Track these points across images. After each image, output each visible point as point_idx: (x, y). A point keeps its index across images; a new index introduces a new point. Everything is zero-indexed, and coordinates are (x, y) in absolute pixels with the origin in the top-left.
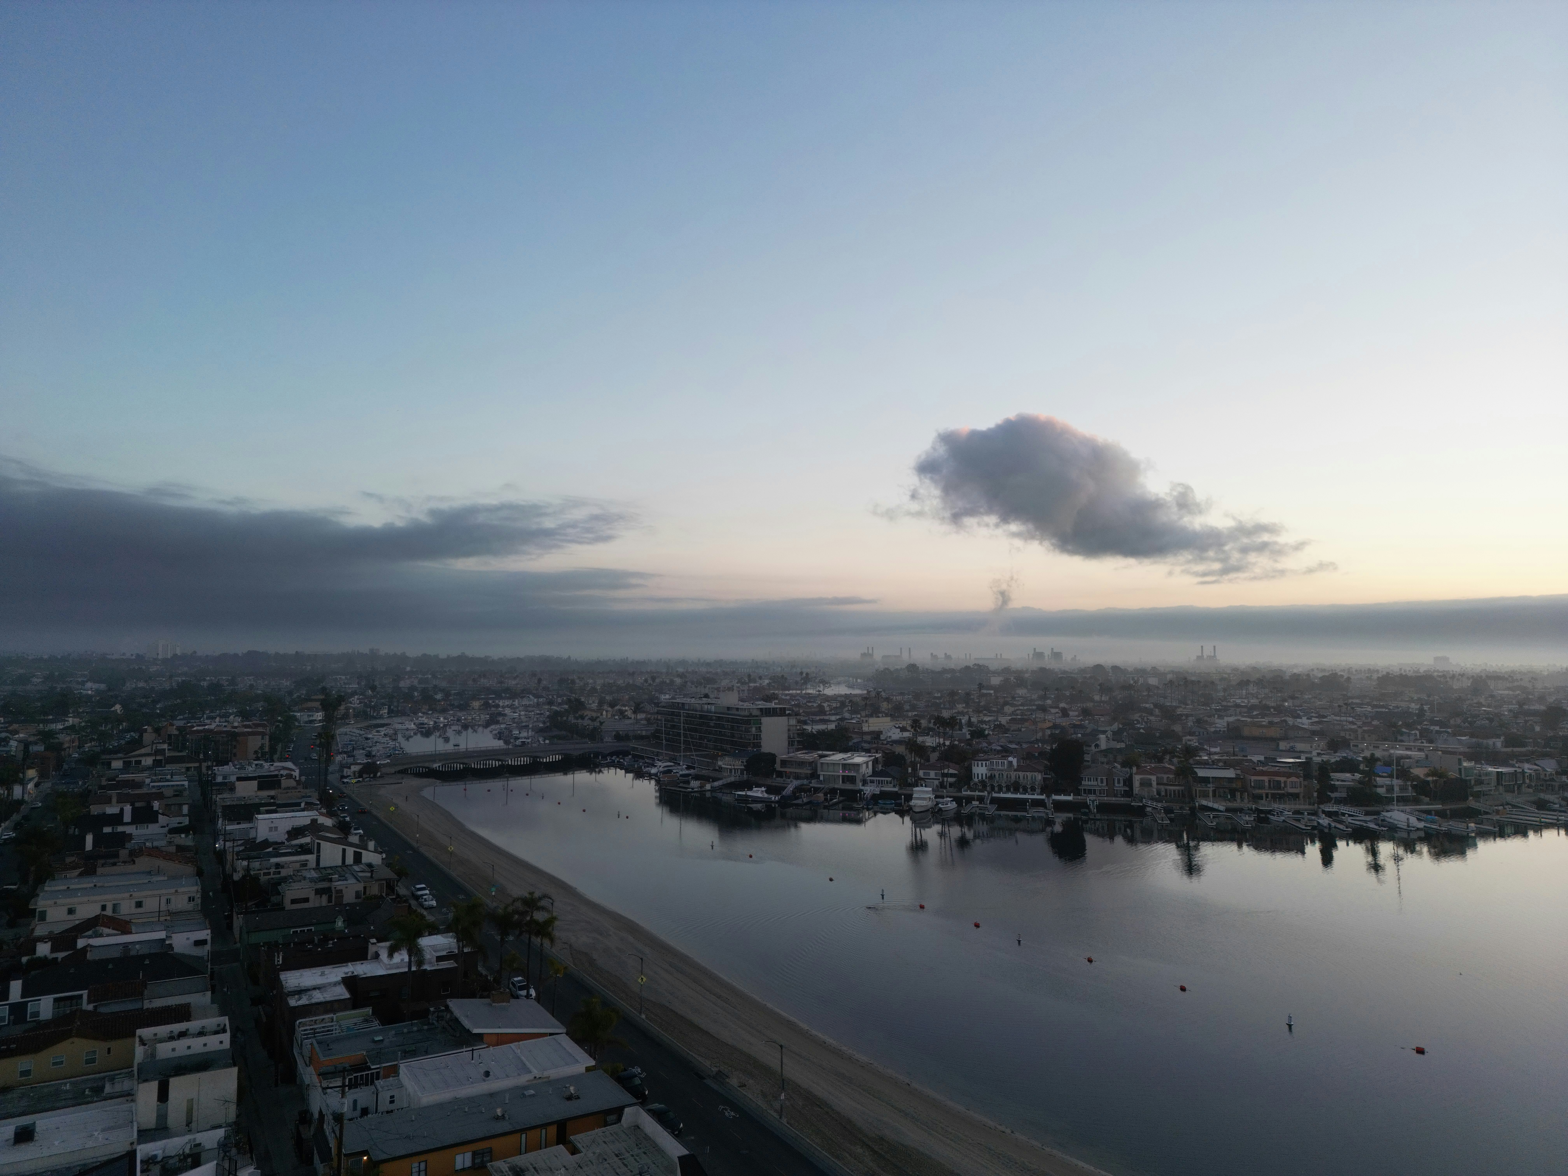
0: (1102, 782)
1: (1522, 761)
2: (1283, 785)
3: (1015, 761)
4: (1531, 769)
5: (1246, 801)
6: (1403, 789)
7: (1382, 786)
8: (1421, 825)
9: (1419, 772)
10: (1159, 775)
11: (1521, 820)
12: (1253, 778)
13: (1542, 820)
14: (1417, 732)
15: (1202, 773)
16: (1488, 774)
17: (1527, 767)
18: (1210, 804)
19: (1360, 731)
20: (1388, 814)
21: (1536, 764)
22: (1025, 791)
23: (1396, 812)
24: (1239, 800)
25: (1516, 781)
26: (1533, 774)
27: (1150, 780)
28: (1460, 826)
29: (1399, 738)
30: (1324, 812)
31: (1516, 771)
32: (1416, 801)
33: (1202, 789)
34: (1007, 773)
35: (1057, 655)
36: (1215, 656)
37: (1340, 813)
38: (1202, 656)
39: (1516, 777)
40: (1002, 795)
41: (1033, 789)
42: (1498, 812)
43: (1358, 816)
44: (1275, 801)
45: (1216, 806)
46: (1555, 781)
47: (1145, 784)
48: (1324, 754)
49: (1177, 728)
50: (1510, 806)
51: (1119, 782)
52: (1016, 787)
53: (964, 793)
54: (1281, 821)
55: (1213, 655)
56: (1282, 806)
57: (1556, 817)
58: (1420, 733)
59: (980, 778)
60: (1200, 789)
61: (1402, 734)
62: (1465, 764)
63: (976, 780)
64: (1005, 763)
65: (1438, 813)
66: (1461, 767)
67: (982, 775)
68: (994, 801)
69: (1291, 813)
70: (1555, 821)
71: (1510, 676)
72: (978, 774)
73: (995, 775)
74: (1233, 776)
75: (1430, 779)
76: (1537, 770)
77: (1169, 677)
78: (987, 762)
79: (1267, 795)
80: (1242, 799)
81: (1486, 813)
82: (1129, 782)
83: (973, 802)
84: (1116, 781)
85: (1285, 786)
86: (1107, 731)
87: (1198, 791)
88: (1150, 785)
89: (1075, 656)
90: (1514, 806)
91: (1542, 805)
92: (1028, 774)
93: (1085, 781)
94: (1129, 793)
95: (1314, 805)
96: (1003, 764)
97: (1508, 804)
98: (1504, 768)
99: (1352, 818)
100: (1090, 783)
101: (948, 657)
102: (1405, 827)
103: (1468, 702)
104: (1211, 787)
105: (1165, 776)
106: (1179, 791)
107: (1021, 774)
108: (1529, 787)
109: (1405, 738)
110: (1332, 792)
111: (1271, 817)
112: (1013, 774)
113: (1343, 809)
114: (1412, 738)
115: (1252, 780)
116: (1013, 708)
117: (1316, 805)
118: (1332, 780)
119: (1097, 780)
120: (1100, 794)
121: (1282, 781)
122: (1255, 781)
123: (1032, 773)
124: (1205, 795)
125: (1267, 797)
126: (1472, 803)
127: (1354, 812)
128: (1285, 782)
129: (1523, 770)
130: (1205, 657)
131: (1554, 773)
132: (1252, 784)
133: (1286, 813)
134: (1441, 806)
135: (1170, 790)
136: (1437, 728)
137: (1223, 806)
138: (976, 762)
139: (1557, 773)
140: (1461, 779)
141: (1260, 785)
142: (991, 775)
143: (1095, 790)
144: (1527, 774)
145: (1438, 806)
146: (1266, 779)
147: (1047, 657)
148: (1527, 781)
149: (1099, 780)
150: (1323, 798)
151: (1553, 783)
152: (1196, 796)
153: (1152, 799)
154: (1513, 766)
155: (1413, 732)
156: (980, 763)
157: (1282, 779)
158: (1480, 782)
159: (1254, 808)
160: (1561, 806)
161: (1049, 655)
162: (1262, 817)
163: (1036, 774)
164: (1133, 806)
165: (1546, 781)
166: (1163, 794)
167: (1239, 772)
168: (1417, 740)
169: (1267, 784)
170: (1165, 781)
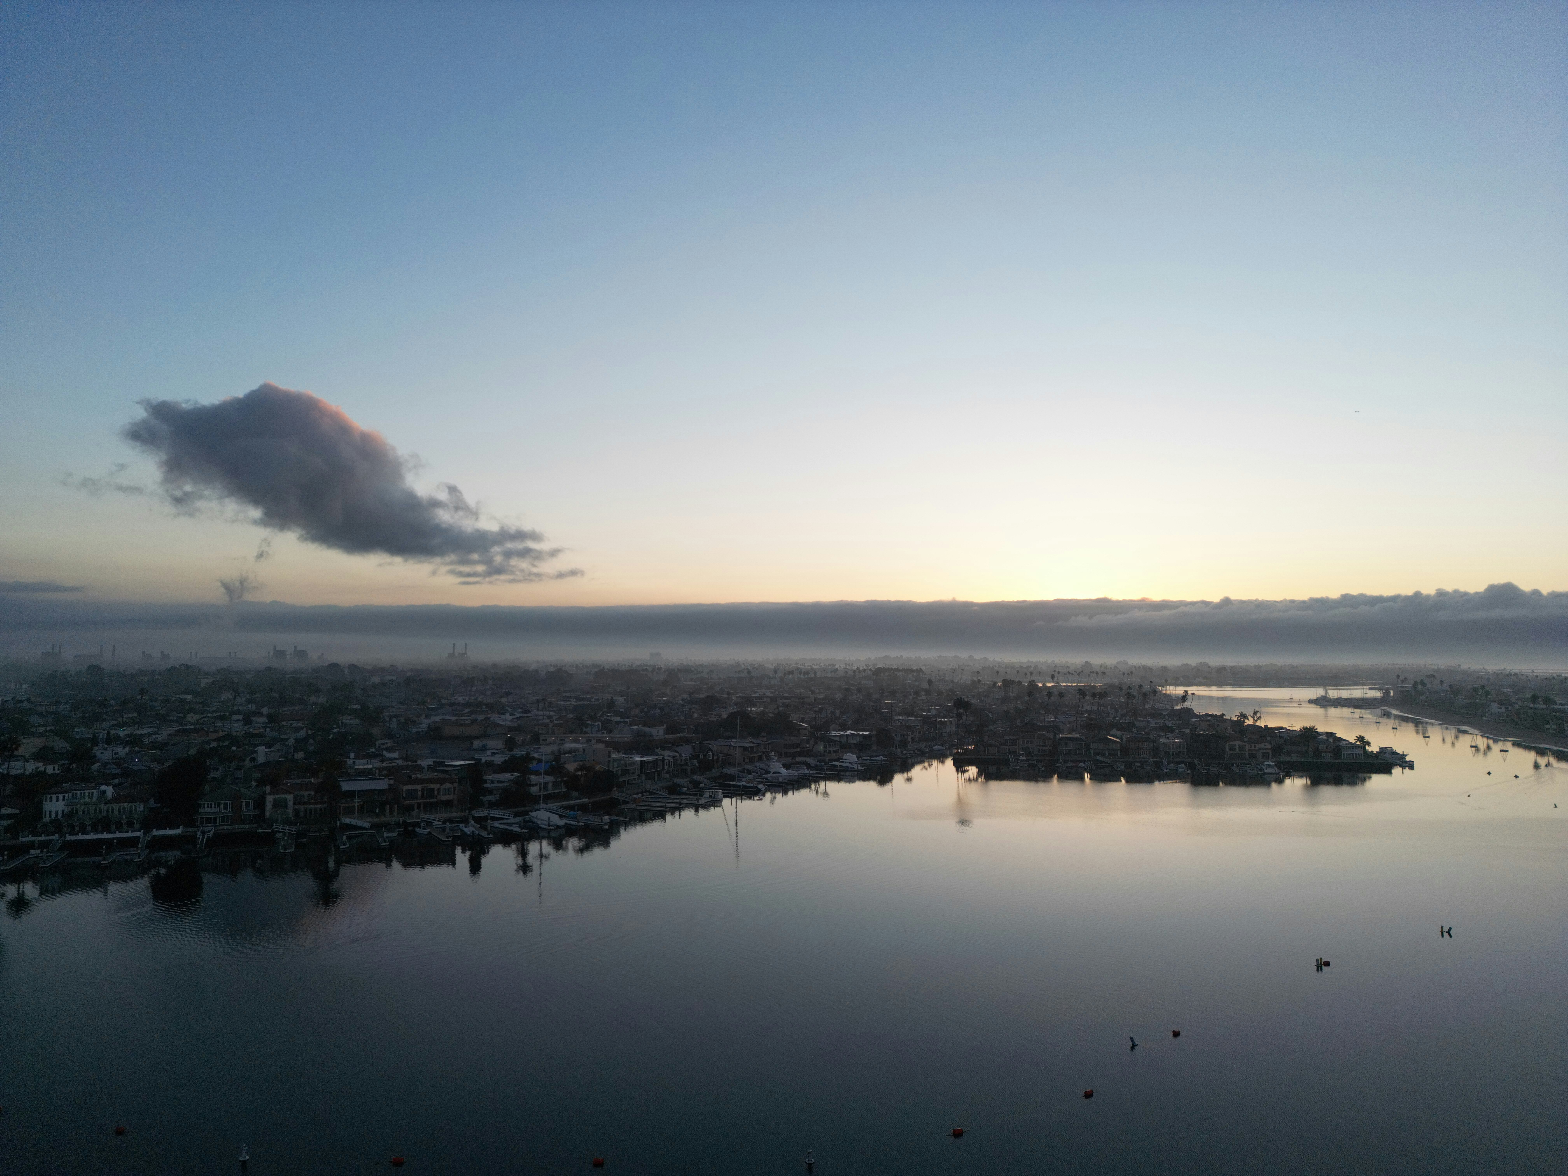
0: (226, 808)
1: (662, 749)
2: (436, 793)
3: (109, 791)
4: (669, 756)
5: (395, 814)
6: (556, 785)
7: (536, 785)
8: (562, 822)
9: (571, 767)
10: (299, 793)
11: (653, 806)
12: (406, 788)
13: (667, 805)
14: (600, 723)
15: (346, 786)
16: (633, 764)
17: (666, 753)
18: (354, 822)
19: (551, 725)
20: (533, 814)
21: (676, 751)
22: (119, 828)
23: (542, 810)
24: (387, 814)
25: (657, 768)
26: (671, 760)
27: (286, 799)
28: (596, 820)
29: (584, 730)
30: (474, 818)
31: (657, 759)
32: (565, 796)
33: (347, 805)
34: (95, 806)
35: (301, 654)
36: (466, 653)
37: (489, 817)
38: (454, 654)
39: (657, 764)
40: (81, 837)
41: (130, 824)
42: (635, 800)
43: (507, 819)
44: (425, 812)
45: (360, 823)
46: (688, 765)
47: (280, 805)
48: (497, 753)
49: (376, 731)
50: (648, 793)
51: (247, 805)
52: (104, 824)
53: (22, 839)
54: (426, 833)
55: (464, 652)
56: (432, 816)
57: (678, 801)
58: (602, 724)
59: (53, 815)
60: (345, 805)
61: (587, 726)
62: (614, 756)
63: (47, 819)
64: (95, 795)
65: (583, 808)
66: (609, 759)
67: (57, 812)
68: (66, 845)
69: (441, 823)
70: (678, 805)
71: (695, 669)
72: (50, 812)
73: (77, 811)
74: (386, 787)
75: (579, 773)
76: (675, 757)
77: (408, 674)
78: (66, 795)
79: (419, 805)
80: (391, 811)
81: (625, 802)
82: (260, 804)
83: (32, 852)
84: (244, 804)
85: (439, 794)
86: (288, 739)
87: (342, 808)
88: (286, 806)
89: (323, 654)
90: (651, 793)
91: (674, 790)
92: (125, 805)
93: (204, 807)
94: (260, 818)
95: (465, 812)
96: (91, 796)
97: (646, 791)
98: (649, 756)
99: (500, 822)
100: (209, 810)
101: (164, 656)
102: (545, 827)
103: (656, 693)
104: (357, 803)
105: (306, 794)
106: (321, 809)
107: (115, 806)
108: (668, 772)
109: (588, 730)
110: (485, 796)
111: (417, 829)
112: (104, 808)
113: (494, 813)
114: (595, 729)
115: (404, 790)
116: (199, 716)
117: (467, 811)
118: (486, 783)
119: (219, 806)
120: (223, 821)
121: (436, 789)
122: (407, 791)
123: (130, 805)
124: (349, 812)
125: (419, 808)
126: (616, 794)
127: (504, 815)
128: (439, 789)
129: (663, 758)
130: (456, 654)
131: (688, 758)
132: (404, 795)
133: (436, 823)
134: (587, 800)
135: (311, 810)
136: (618, 719)
137: (369, 822)
138: (48, 797)
139: (691, 758)
140: (608, 771)
141: (412, 794)
142: (72, 810)
143: (215, 819)
144: (666, 761)
145: (584, 800)
146: (419, 787)
147: (288, 656)
148: (666, 767)
149: (222, 806)
150: (476, 803)
151: (686, 767)
152: (340, 814)
153: (288, 822)
154: (657, 754)
155: (596, 724)
156: (54, 797)
157: (435, 786)
158: (626, 772)
159: (401, 822)
160: (689, 789)
161: (291, 654)
162: (409, 830)
163: (137, 804)
164: (259, 833)
165: (681, 765)
166: (302, 814)
167: (392, 782)
168: (598, 731)
169: (420, 793)
170: (306, 800)
